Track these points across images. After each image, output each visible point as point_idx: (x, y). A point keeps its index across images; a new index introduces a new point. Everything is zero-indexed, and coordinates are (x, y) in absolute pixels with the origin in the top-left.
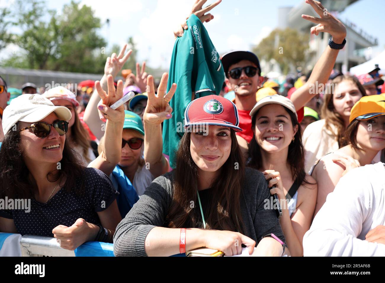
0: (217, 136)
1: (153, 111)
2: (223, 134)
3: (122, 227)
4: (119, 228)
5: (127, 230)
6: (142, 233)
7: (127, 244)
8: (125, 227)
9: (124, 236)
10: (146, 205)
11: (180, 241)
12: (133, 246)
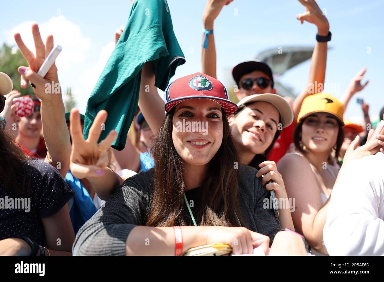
0: (207, 118)
1: (80, 161)
2: (213, 116)
3: (88, 229)
4: (84, 231)
5: (97, 232)
6: (120, 231)
7: (99, 248)
8: (93, 228)
9: (94, 238)
10: (120, 204)
11: (176, 239)
12: (108, 250)
